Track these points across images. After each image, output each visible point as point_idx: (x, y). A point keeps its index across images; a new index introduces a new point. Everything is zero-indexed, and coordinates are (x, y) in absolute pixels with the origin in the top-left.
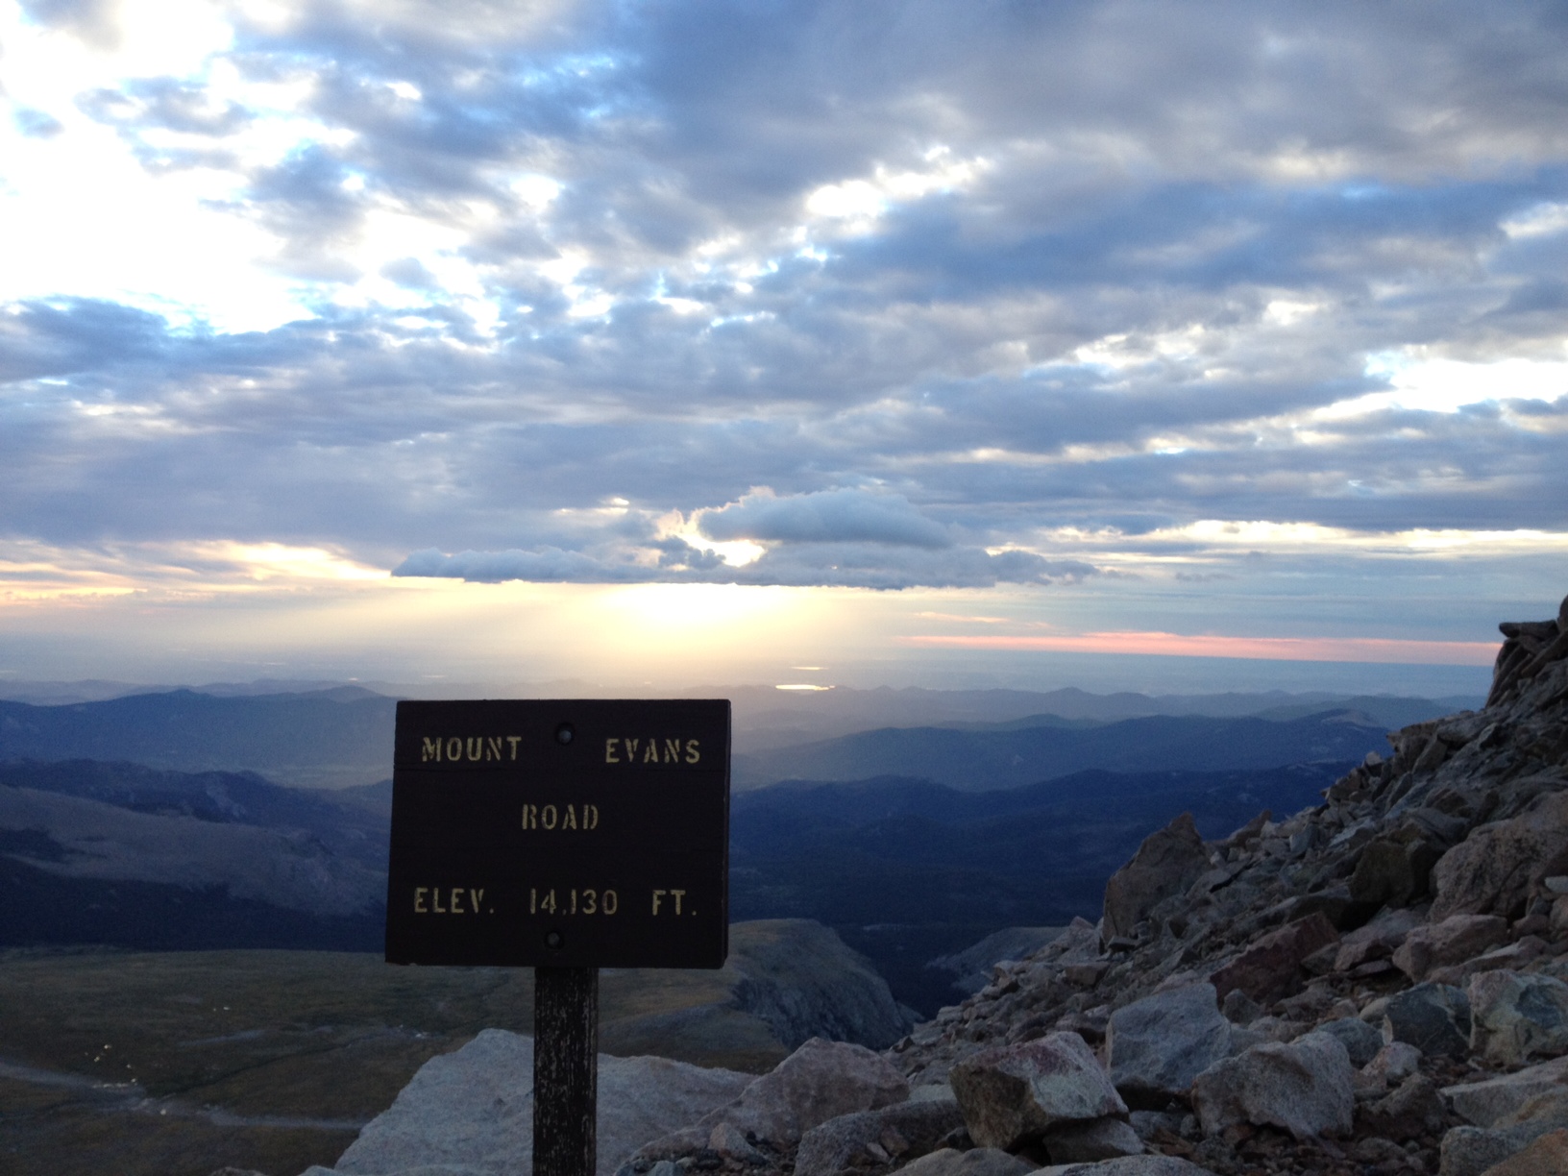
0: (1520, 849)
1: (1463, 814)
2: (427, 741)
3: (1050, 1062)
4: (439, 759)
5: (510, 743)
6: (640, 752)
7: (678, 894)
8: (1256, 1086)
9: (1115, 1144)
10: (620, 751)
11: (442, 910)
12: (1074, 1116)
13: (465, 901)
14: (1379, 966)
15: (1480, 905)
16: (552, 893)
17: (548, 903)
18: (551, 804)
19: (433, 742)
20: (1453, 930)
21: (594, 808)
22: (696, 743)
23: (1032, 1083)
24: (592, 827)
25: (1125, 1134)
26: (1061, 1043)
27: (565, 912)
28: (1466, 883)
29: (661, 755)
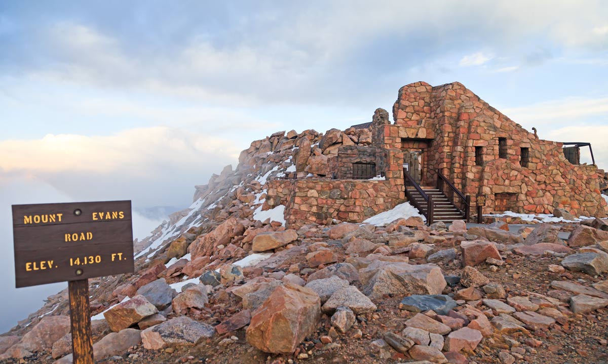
0: (212, 240)
1: (195, 233)
2: (26, 217)
3: (139, 303)
4: (31, 222)
5: (58, 217)
6: (104, 217)
7: (120, 254)
8: (189, 298)
9: (160, 320)
10: (98, 216)
11: (38, 269)
12: (149, 315)
13: (46, 265)
14: (178, 274)
15: (203, 254)
16: (78, 259)
17: (77, 262)
18: (75, 233)
19: (28, 217)
20: (198, 261)
21: (90, 233)
22: (122, 213)
23: (136, 309)
24: (90, 239)
25: (161, 317)
26: (140, 298)
27: (83, 264)
28: (199, 249)
29: (111, 216)
